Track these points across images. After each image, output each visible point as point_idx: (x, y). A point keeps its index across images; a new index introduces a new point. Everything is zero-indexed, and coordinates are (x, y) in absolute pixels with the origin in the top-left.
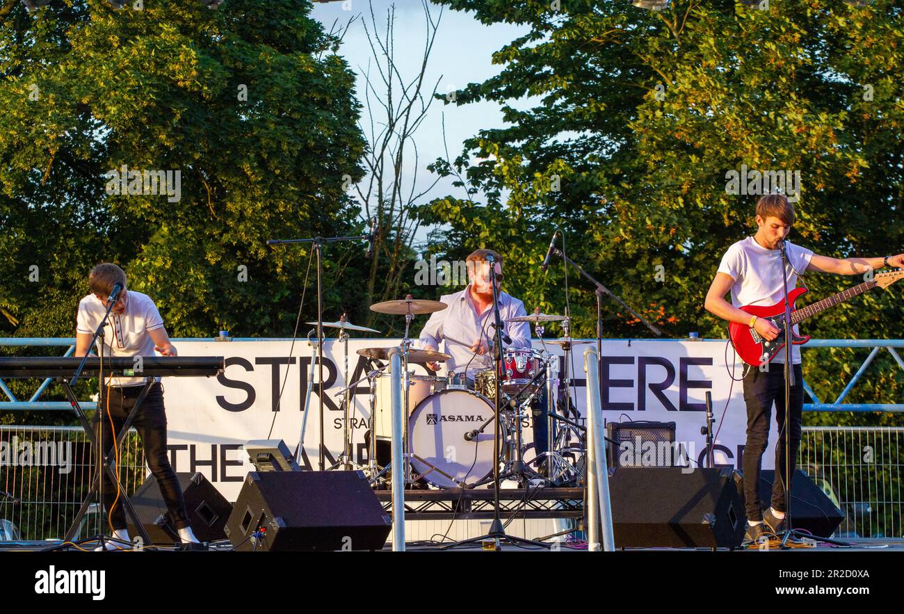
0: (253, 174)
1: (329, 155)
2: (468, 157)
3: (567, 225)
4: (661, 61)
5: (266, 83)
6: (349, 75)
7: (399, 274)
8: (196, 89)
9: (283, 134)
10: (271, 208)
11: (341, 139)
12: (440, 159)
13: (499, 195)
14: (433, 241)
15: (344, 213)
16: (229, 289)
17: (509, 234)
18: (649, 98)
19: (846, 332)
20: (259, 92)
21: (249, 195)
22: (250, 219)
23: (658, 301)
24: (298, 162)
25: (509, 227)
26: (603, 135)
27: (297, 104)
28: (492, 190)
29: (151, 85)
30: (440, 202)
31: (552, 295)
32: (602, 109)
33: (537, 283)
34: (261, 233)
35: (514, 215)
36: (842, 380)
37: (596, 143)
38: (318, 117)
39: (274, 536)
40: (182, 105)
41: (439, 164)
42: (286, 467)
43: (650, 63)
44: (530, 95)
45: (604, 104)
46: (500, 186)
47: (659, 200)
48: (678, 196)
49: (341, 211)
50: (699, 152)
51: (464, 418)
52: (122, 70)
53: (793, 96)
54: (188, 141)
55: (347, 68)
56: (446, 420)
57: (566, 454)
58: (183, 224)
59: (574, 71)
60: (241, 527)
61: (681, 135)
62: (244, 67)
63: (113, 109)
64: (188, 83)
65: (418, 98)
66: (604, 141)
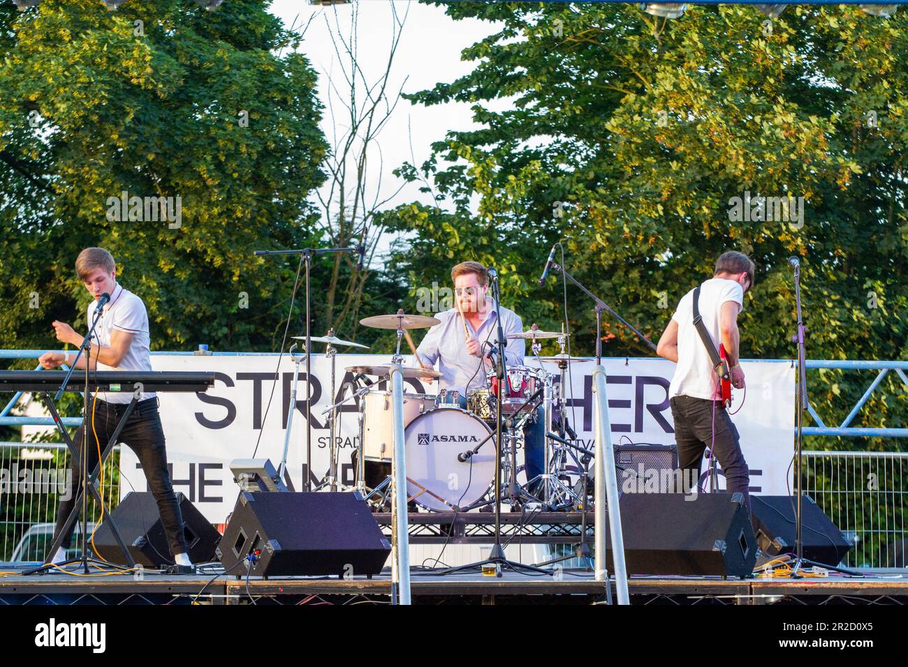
0: (210, 177)
1: (289, 158)
2: (435, 162)
3: (538, 234)
4: (640, 63)
5: (224, 81)
6: (312, 74)
7: (361, 286)
8: (150, 87)
9: (241, 136)
10: (228, 213)
11: (303, 142)
12: (406, 163)
13: (468, 201)
14: (396, 251)
15: (303, 219)
16: (183, 299)
17: (479, 241)
18: (626, 102)
19: (833, 352)
20: (216, 91)
21: (205, 200)
22: (205, 225)
23: (635, 314)
24: (257, 165)
25: (479, 236)
26: (577, 141)
27: (257, 104)
28: (462, 196)
29: (103, 82)
30: (406, 208)
31: (524, 308)
32: (578, 112)
33: (507, 295)
34: (217, 239)
35: (484, 222)
36: (829, 402)
37: (569, 148)
38: (278, 118)
39: (268, 559)
40: (135, 103)
41: (405, 169)
42: (272, 488)
43: (629, 64)
44: (500, 97)
45: (579, 107)
46: (468, 192)
47: (638, 208)
48: (657, 203)
49: (301, 217)
50: (679, 158)
51: (457, 438)
52: (73, 66)
53: (780, 99)
54: (142, 141)
55: (309, 67)
56: (438, 440)
57: (561, 477)
58: (134, 229)
59: (549, 72)
60: (234, 550)
61: (662, 140)
62: (201, 65)
63: (63, 107)
64: (142, 81)
65: (383, 99)
66: (578, 147)
